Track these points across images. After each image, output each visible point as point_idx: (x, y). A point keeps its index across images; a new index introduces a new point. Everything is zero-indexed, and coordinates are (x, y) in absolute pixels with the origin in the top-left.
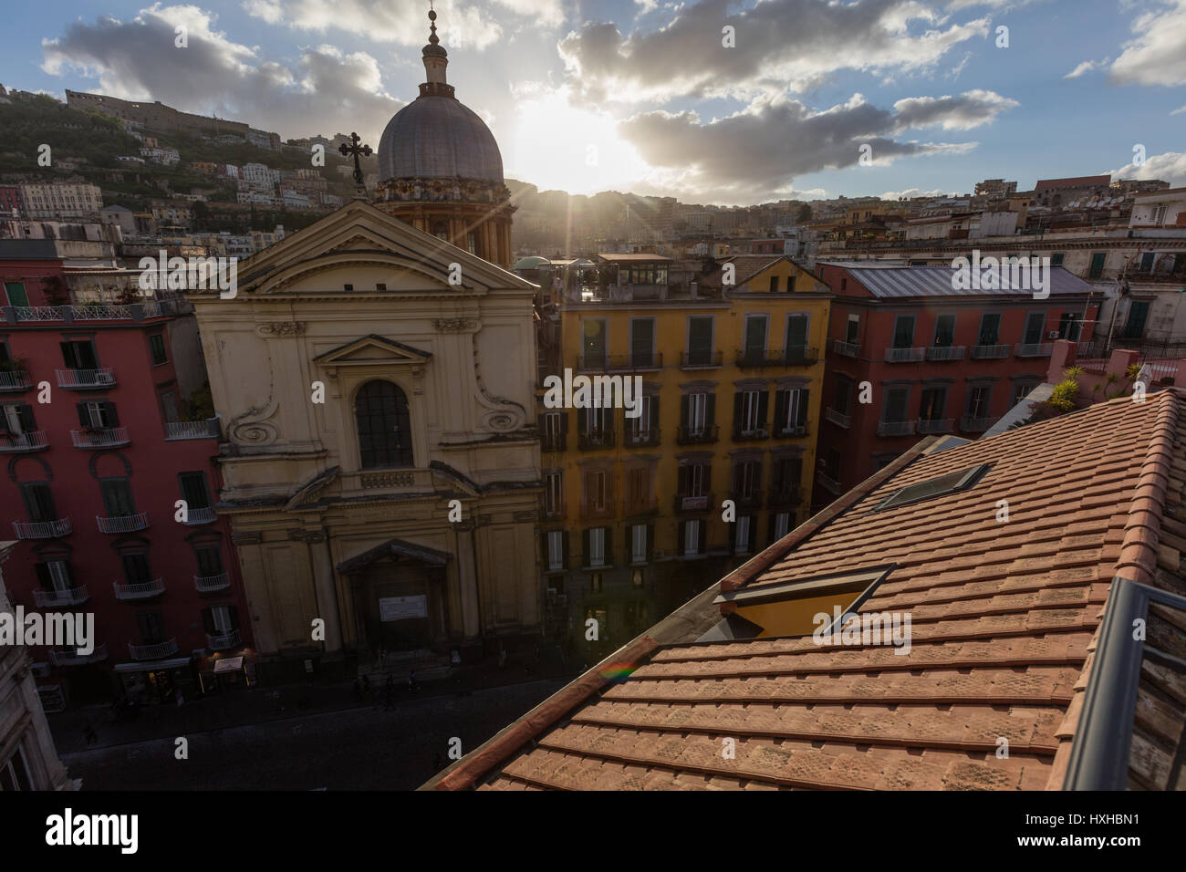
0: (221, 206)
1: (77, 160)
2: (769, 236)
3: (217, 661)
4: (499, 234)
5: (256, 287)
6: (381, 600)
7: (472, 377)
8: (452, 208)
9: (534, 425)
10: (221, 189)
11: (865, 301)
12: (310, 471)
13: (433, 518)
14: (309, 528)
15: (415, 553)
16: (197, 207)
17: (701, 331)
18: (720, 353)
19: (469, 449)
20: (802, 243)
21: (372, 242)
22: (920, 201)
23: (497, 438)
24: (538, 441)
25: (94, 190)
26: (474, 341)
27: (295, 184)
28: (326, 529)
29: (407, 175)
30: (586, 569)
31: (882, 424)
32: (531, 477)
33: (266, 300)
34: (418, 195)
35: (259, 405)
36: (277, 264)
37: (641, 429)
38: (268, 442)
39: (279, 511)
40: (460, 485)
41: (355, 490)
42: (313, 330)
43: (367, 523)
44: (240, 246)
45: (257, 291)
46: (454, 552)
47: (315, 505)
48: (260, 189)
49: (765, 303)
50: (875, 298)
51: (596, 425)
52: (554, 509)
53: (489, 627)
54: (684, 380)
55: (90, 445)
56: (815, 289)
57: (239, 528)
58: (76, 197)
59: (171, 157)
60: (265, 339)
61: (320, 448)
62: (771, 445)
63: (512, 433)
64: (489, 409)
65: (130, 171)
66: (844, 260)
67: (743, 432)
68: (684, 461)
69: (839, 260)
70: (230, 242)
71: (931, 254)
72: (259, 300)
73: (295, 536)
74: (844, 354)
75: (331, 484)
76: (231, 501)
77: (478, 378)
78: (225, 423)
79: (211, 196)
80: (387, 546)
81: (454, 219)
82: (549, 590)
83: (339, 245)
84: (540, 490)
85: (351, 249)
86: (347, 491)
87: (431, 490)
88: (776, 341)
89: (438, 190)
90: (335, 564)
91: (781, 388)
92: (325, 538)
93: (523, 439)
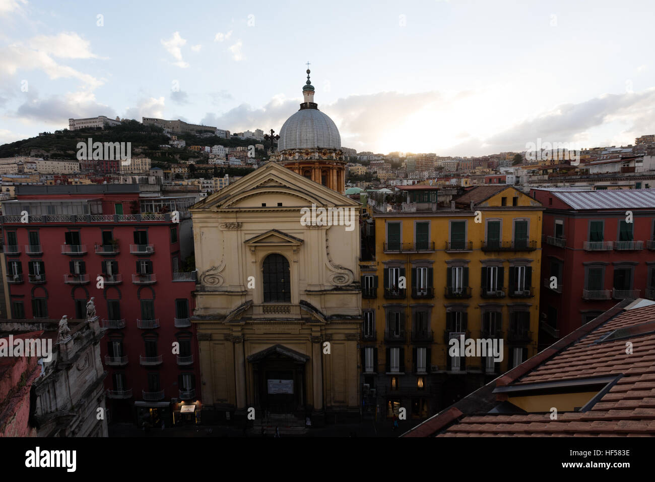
0: (201, 166)
1: (143, 147)
2: (496, 173)
3: (182, 406)
4: (338, 176)
5: (221, 205)
6: (269, 380)
7: (325, 254)
8: (314, 163)
9: (358, 282)
10: (202, 158)
11: (567, 211)
12: (238, 302)
13: (300, 334)
14: (235, 334)
15: (289, 354)
16: (191, 167)
17: (458, 229)
18: (471, 242)
19: (321, 295)
20: (518, 177)
21: (277, 181)
22: (596, 150)
23: (337, 289)
24: (360, 292)
25: (148, 161)
26: (326, 234)
27: (235, 153)
28: (243, 335)
29: (292, 148)
30: (387, 373)
31: (586, 292)
32: (355, 313)
33: (225, 211)
34: (297, 158)
35: (216, 265)
36: (231, 194)
37: (422, 287)
38: (218, 285)
39: (221, 323)
40: (315, 315)
41: (260, 314)
42: (245, 226)
43: (264, 334)
44: (208, 185)
45: (221, 207)
46: (310, 355)
47: (239, 321)
48: (219, 157)
49: (499, 213)
50: (573, 210)
51: (394, 284)
52: (369, 334)
53: (329, 405)
54: (448, 258)
55: (139, 282)
56: (531, 205)
57: (201, 331)
58: (141, 164)
59: (182, 144)
60: (222, 231)
61: (244, 290)
62: (508, 302)
63: (345, 286)
64: (333, 272)
65: (164, 151)
66: (548, 187)
67: (488, 292)
68: (449, 308)
69: (545, 187)
70: (203, 183)
71: (609, 182)
72: (221, 211)
73: (227, 338)
74: (555, 245)
75: (249, 309)
76: (198, 316)
77: (328, 254)
78: (200, 274)
79: (197, 161)
80: (274, 348)
81: (315, 169)
82: (365, 385)
83: (261, 184)
84: (361, 322)
85: (267, 185)
86: (256, 315)
87: (300, 317)
88: (507, 236)
89: (307, 154)
90: (246, 356)
91: (512, 265)
92: (242, 340)
93: (352, 290)
